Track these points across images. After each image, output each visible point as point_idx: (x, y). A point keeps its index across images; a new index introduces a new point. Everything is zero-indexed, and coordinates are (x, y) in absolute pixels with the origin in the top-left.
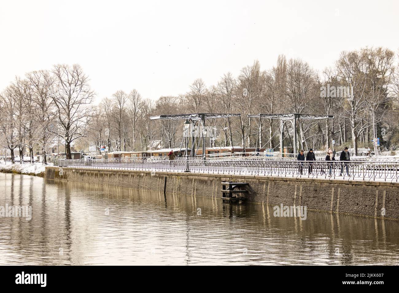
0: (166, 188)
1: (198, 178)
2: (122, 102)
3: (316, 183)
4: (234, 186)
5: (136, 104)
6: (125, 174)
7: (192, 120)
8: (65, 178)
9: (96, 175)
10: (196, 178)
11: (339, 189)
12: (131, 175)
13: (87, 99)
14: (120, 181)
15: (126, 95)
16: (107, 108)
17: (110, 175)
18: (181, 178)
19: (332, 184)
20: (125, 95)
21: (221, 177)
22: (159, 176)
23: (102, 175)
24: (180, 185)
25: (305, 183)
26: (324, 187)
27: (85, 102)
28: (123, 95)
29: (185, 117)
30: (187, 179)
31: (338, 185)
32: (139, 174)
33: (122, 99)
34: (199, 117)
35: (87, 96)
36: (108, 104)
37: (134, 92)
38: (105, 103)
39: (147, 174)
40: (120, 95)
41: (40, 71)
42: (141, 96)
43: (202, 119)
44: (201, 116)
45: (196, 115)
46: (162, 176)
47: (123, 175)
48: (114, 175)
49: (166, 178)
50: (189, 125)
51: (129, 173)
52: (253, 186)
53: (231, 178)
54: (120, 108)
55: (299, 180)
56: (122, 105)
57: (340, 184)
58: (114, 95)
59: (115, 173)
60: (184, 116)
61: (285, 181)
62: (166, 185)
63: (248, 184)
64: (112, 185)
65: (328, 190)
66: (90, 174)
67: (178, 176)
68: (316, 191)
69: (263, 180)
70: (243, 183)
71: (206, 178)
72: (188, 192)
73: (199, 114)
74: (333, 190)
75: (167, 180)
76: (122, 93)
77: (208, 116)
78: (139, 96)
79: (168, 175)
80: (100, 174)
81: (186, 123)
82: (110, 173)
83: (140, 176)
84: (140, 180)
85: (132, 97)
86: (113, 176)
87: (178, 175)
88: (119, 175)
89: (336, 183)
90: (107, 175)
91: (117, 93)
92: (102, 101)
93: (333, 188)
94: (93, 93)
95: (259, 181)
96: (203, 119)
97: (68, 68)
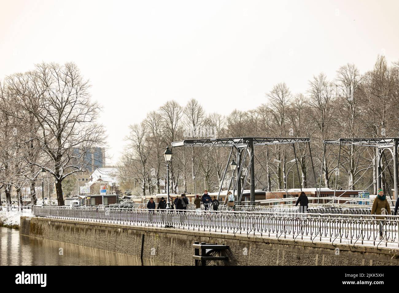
0: (144, 251)
1: (177, 238)
2: (175, 118)
3: (300, 247)
4: (210, 250)
5: (195, 121)
6: (102, 229)
7: (236, 148)
8: (40, 233)
9: (72, 229)
10: (174, 236)
11: (324, 256)
12: (108, 231)
13: (87, 116)
14: (96, 239)
15: (180, 108)
16: (155, 128)
17: (87, 230)
18: (159, 237)
19: (316, 249)
20: (178, 109)
21: (200, 236)
22: (136, 232)
23: (78, 230)
24: (158, 247)
25: (287, 246)
26: (308, 253)
27: (82, 121)
28: (176, 109)
29: (223, 143)
30: (166, 237)
31: (322, 251)
32: (116, 230)
33: (175, 114)
34: (245, 142)
35: (86, 110)
36: (157, 122)
37: (193, 102)
38: (153, 120)
39: (124, 229)
40: (172, 109)
41: (26, 73)
42: (204, 110)
43: (249, 146)
44: (247, 141)
45: (239, 140)
46: (140, 233)
47: (99, 230)
48: (91, 229)
49: (144, 235)
50: (170, 156)
51: (106, 228)
52: (233, 250)
53: (211, 238)
54: (171, 128)
55: (281, 243)
56: (174, 123)
57: (324, 248)
58: (162, 108)
59: (91, 228)
60: (221, 142)
61: (266, 243)
62: (144, 247)
63: (228, 247)
64: (88, 246)
65: (312, 258)
66: (66, 228)
67: (156, 234)
68: (299, 259)
69: (244, 242)
70: (223, 245)
71: (185, 237)
72: (166, 258)
73: (245, 139)
74: (317, 258)
75: (145, 239)
76: (174, 105)
77: (258, 141)
78: (200, 110)
79: (146, 231)
80: (76, 229)
81: (166, 154)
82: (87, 227)
83: (117, 232)
84: (117, 238)
85: (189, 112)
86: (89, 232)
87: (156, 232)
88: (96, 231)
89: (320, 248)
90: (82, 230)
91: (167, 105)
92: (148, 117)
93: (317, 256)
94: (95, 106)
95: (240, 243)
96: (251, 146)
97: (58, 69)
